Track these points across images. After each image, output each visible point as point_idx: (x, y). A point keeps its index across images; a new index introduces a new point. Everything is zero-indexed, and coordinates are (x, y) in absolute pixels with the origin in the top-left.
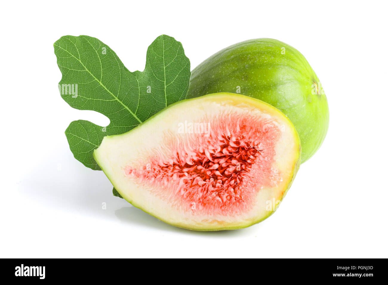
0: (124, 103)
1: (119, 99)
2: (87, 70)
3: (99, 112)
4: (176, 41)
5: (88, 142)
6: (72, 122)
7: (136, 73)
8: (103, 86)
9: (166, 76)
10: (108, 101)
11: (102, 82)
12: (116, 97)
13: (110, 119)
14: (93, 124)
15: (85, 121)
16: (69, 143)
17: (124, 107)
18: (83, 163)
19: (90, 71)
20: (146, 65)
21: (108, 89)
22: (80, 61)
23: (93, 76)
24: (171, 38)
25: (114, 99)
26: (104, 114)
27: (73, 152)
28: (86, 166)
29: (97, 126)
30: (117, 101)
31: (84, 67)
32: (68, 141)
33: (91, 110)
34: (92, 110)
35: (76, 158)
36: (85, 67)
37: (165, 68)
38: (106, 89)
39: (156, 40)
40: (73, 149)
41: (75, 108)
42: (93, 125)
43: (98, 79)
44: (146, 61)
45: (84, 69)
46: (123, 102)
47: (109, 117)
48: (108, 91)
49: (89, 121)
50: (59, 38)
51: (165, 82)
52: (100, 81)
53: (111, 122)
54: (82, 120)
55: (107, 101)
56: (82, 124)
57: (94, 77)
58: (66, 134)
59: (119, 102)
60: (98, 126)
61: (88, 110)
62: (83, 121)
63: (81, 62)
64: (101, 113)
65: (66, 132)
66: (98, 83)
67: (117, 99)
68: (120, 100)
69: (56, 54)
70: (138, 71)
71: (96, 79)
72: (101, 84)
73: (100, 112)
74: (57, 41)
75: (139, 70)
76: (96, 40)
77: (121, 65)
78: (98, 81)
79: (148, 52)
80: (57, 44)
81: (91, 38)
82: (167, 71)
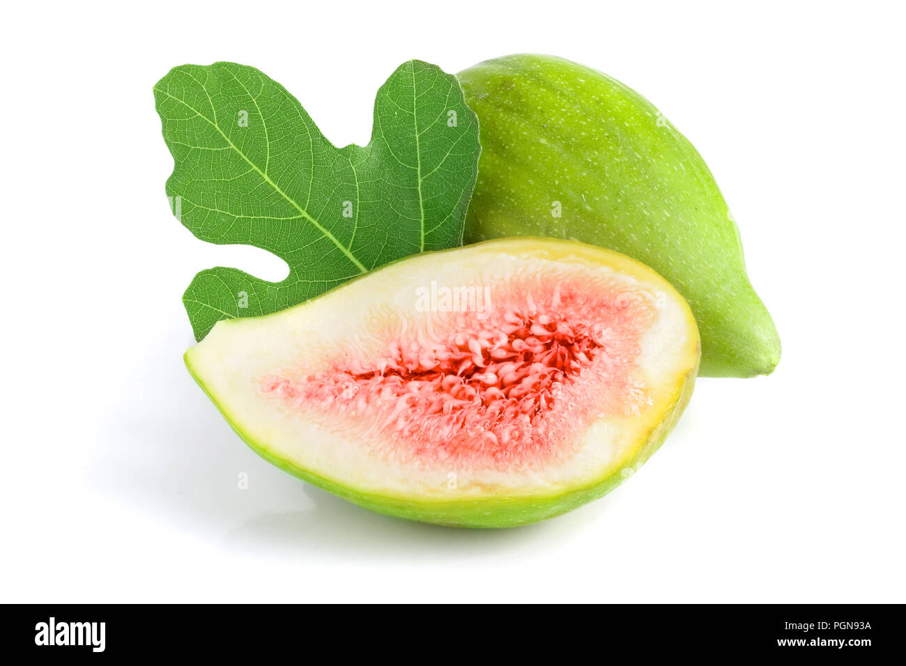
0: (321, 224)
1: (309, 214)
2: (233, 146)
3: (262, 248)
4: (443, 73)
6: (200, 274)
7: (350, 151)
8: (271, 183)
9: (421, 155)
10: (284, 219)
11: (268, 175)
12: (303, 209)
13: (290, 265)
14: (249, 276)
15: (229, 269)
16: (192, 323)
17: (323, 234)
19: (240, 149)
20: (374, 132)
21: (283, 191)
22: (216, 126)
23: (247, 160)
24: (432, 66)
25: (299, 213)
26: (275, 253)
29: (258, 280)
30: (306, 219)
31: (226, 138)
32: (191, 319)
33: (244, 243)
34: (244, 241)
36: (229, 140)
37: (417, 136)
38: (278, 190)
39: (395, 72)
41: (205, 240)
42: (250, 278)
43: (260, 168)
44: (373, 122)
45: (226, 144)
46: (319, 222)
47: (286, 260)
48: (284, 194)
49: (240, 269)
51: (419, 169)
52: (264, 172)
53: (292, 271)
54: (222, 268)
55: (282, 219)
56: (221, 277)
57: (251, 163)
58: (185, 303)
59: (309, 222)
60: (262, 281)
61: (237, 243)
62: (225, 269)
63: (218, 129)
64: (268, 250)
65: (184, 298)
66: (260, 175)
67: (305, 214)
68: (312, 217)
69: (159, 113)
70: (353, 146)
71: (255, 167)
72: (267, 179)
73: (265, 249)
74: (162, 80)
75: (357, 144)
76: (252, 71)
77: (314, 130)
78: (260, 172)
79: (378, 102)
80: (161, 87)
81: (241, 67)
82: (424, 144)
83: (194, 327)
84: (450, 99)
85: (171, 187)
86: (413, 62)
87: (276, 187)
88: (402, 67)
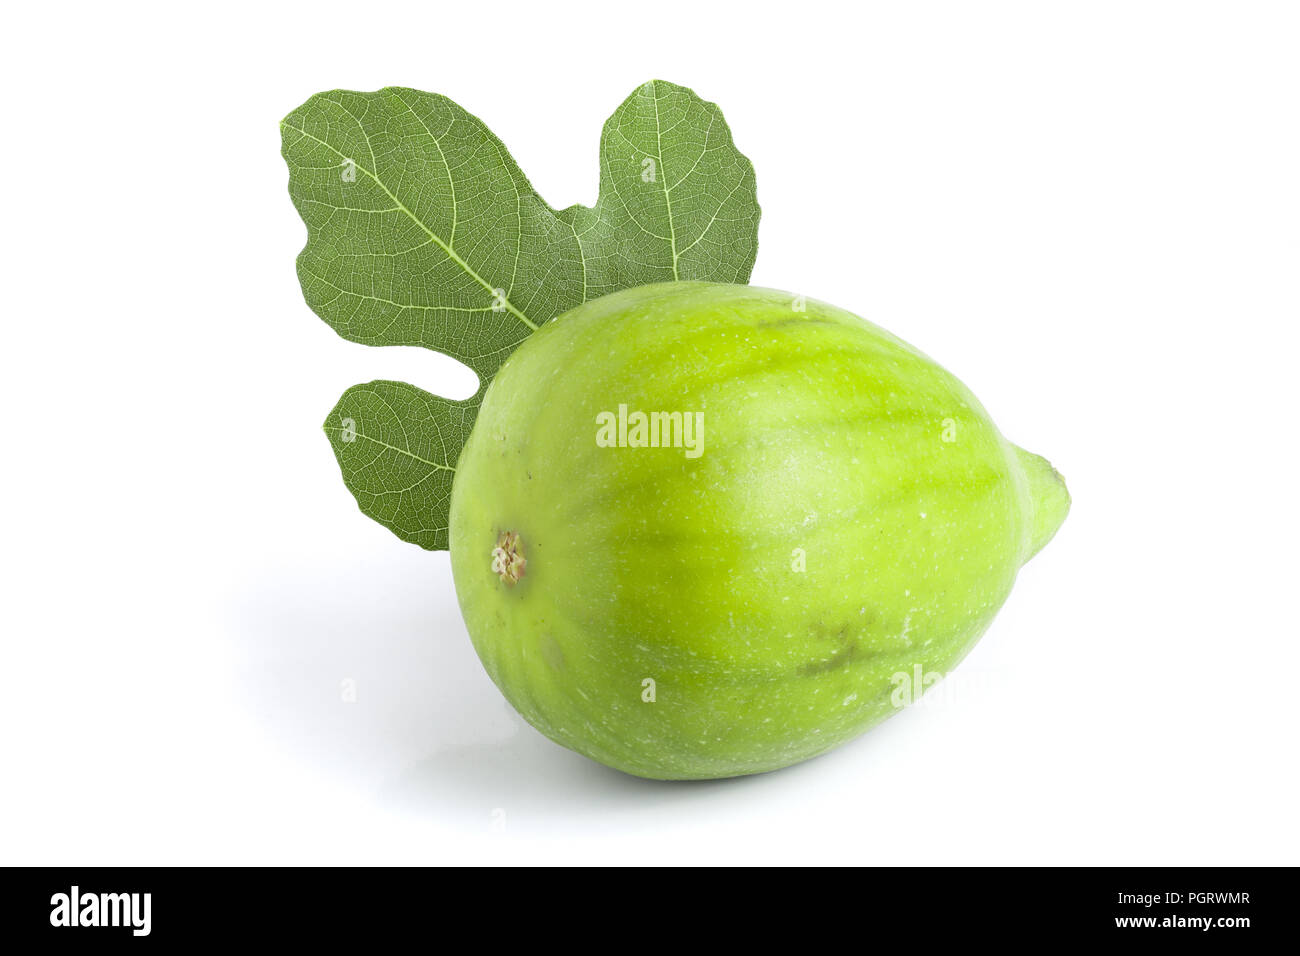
0: (529, 318)
1: (512, 303)
2: (401, 207)
3: (440, 351)
4: (699, 100)
5: (409, 453)
6: (350, 390)
7: (573, 215)
8: (457, 259)
9: (674, 218)
10: (476, 311)
11: (454, 248)
13: (479, 375)
14: (423, 392)
15: (394, 383)
16: (339, 461)
17: (532, 331)
18: (392, 528)
19: (412, 212)
20: (603, 186)
21: (475, 272)
22: (376, 178)
23: (424, 228)
24: (682, 89)
26: (458, 358)
27: (355, 493)
28: (403, 537)
29: (436, 398)
30: (507, 311)
31: (392, 196)
32: (337, 455)
33: (413, 345)
34: (416, 343)
35: (367, 513)
36: (395, 199)
37: (667, 192)
38: (468, 269)
39: (630, 98)
40: (353, 482)
41: (353, 341)
42: (424, 396)
43: (441, 239)
44: (599, 170)
45: (392, 205)
46: (526, 314)
47: (474, 368)
48: (476, 275)
49: (410, 382)
50: (300, 100)
51: (673, 240)
52: (448, 245)
53: (481, 383)
54: (385, 382)
55: (471, 310)
56: (383, 396)
57: (429, 232)
58: (328, 433)
59: (512, 315)
60: (442, 400)
61: (401, 344)
62: (388, 382)
63: (379, 183)
64: (448, 354)
65: (327, 424)
66: (442, 250)
68: (516, 307)
69: (286, 158)
70: (578, 207)
71: (435, 238)
72: (453, 254)
73: (444, 352)
74: (294, 112)
75: (583, 204)
76: (438, 99)
77: (524, 185)
78: (442, 244)
79: (605, 141)
80: (293, 122)
81: (422, 94)
82: (678, 204)
83: (342, 466)
84: (710, 137)
85: (306, 265)
86: (655, 83)
87: (465, 265)
88: (640, 90)
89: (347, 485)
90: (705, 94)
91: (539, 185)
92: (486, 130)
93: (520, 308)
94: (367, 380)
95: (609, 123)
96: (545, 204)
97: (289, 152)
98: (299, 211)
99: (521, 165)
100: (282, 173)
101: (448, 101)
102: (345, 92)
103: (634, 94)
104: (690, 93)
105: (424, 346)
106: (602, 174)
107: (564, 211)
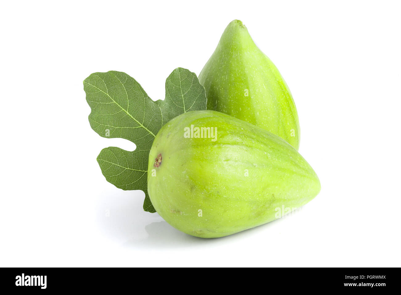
0: (148, 129)
2: (115, 102)
3: (126, 139)
4: (190, 72)
5: (119, 165)
6: (103, 150)
7: (158, 102)
8: (129, 115)
9: (185, 102)
10: (135, 128)
12: (142, 124)
13: (136, 145)
14: (122, 149)
15: (114, 147)
16: (101, 168)
17: (149, 133)
18: (115, 185)
19: (117, 103)
20: (166, 95)
21: (134, 118)
22: (108, 95)
23: (120, 107)
24: (186, 69)
25: (140, 125)
26: (131, 141)
27: (105, 176)
28: (118, 187)
29: (125, 151)
30: (143, 128)
32: (100, 166)
33: (119, 137)
34: (120, 137)
35: (108, 181)
36: (113, 100)
37: (183, 96)
38: (132, 117)
39: (173, 72)
40: (104, 173)
41: (104, 137)
42: (122, 150)
43: (125, 109)
44: (165, 91)
45: (112, 101)
47: (135, 143)
48: (134, 119)
49: (118, 147)
50: (88, 75)
51: (184, 108)
52: (127, 111)
53: (137, 147)
54: (112, 147)
56: (111, 151)
57: (122, 108)
58: (98, 161)
59: (144, 129)
60: (127, 151)
61: (116, 138)
62: (113, 147)
63: (109, 96)
64: (128, 139)
65: (97, 159)
66: (125, 112)
67: (142, 126)
68: (145, 126)
69: (85, 91)
70: (160, 100)
71: (123, 109)
72: (128, 113)
73: (127, 139)
74: (87, 79)
75: (161, 99)
76: (123, 74)
77: (146, 95)
78: (125, 111)
79: (167, 83)
80: (86, 81)
81: (119, 72)
82: (185, 99)
83: (102, 169)
84: (194, 81)
85: (91, 118)
86: (179, 68)
87: (131, 116)
88: (175, 70)
89: (103, 174)
90: (192, 71)
91: (149, 95)
92: (135, 81)
93: (146, 127)
94: (107, 147)
95: (167, 79)
96: (151, 100)
97: (86, 89)
98: (89, 104)
99: (145, 89)
100: (84, 94)
101: (125, 73)
102: (99, 73)
103: (174, 71)
104: (188, 70)
105: (122, 138)
106: (166, 92)
107: (156, 101)
